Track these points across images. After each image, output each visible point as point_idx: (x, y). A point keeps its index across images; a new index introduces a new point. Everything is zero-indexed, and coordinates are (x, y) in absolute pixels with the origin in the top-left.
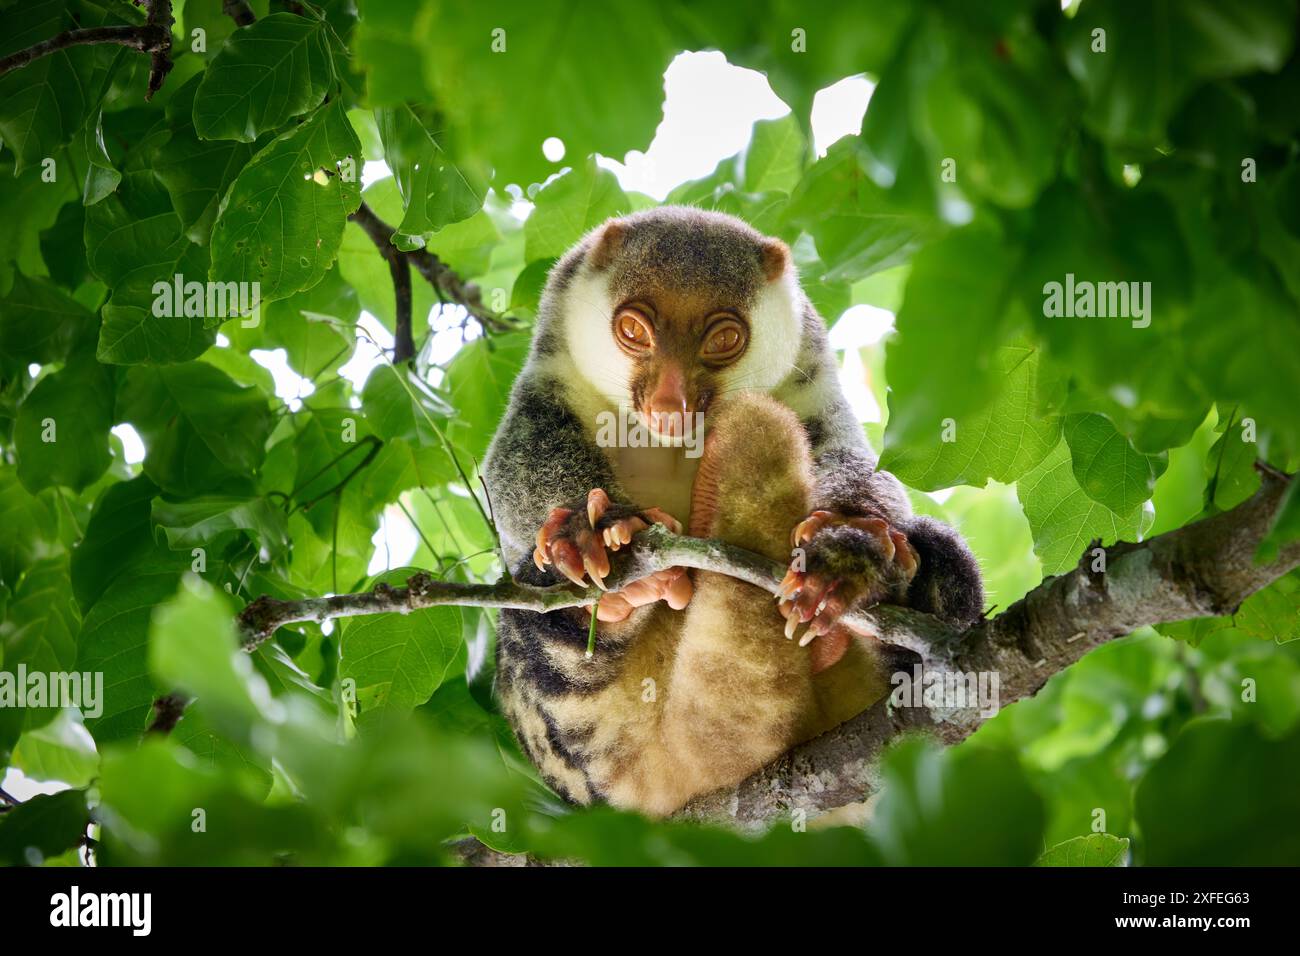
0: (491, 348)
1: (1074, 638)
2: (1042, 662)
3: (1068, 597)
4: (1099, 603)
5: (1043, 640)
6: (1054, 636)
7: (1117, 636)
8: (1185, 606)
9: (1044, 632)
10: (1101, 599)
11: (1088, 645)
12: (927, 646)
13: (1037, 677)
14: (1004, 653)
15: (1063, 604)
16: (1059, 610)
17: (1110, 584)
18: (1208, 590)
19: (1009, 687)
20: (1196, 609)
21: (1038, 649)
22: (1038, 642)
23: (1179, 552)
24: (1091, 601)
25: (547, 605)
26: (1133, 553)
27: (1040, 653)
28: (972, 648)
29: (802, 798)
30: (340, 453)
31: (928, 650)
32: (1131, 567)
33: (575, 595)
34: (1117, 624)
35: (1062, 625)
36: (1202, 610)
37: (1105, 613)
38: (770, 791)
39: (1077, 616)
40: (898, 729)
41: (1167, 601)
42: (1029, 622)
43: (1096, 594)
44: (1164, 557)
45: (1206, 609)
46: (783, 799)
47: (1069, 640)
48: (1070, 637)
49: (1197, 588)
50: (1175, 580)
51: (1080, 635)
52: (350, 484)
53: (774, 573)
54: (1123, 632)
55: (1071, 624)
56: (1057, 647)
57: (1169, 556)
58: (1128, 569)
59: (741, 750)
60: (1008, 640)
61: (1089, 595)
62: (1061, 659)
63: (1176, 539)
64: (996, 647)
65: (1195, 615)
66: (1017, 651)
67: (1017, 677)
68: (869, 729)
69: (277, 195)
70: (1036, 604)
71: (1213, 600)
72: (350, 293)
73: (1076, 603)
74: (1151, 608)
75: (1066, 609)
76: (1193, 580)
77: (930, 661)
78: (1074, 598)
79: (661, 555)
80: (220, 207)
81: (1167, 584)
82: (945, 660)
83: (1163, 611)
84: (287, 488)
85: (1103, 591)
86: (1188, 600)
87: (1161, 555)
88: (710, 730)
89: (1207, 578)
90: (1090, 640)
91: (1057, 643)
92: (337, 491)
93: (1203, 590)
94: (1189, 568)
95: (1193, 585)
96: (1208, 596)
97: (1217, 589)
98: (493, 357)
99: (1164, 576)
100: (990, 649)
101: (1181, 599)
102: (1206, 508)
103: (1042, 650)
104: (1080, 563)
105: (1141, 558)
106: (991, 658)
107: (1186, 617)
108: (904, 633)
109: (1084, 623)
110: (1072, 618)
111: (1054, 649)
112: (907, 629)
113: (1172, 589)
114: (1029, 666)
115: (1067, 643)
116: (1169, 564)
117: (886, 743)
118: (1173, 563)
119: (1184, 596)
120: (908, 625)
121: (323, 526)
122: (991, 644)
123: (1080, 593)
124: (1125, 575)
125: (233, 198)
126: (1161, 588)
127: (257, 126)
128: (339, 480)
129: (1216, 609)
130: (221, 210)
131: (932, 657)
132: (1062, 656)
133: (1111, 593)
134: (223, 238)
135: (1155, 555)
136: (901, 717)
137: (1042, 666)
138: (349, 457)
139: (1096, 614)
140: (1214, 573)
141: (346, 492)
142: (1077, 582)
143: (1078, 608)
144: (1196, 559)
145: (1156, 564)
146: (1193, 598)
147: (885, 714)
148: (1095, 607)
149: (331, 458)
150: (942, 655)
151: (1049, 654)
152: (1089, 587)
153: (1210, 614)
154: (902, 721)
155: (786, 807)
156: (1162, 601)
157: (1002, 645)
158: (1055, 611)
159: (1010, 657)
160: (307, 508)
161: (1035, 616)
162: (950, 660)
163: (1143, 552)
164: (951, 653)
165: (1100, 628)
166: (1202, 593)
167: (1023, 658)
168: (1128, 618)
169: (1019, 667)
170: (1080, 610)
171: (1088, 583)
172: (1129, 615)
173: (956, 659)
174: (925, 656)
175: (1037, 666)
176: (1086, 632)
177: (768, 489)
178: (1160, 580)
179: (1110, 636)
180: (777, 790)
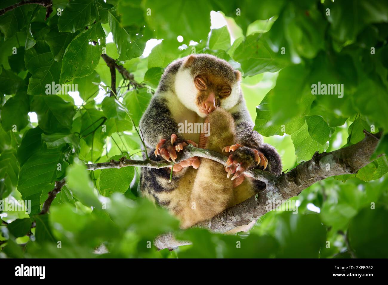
0: (138, 92)
1: (310, 179)
2: (301, 186)
3: (309, 168)
4: (318, 169)
5: (301, 180)
6: (305, 179)
7: (322, 179)
8: (342, 171)
9: (302, 177)
10: (318, 168)
11: (314, 181)
12: (268, 181)
13: (299, 190)
14: (290, 183)
15: (307, 170)
16: (306, 171)
17: (321, 164)
18: (349, 166)
19: (291, 193)
20: (346, 172)
21: (300, 182)
22: (300, 180)
23: (341, 156)
24: (315, 169)
25: (159, 167)
26: (328, 156)
27: (300, 183)
28: (281, 182)
29: (230, 223)
30: (94, 122)
31: (268, 182)
32: (327, 160)
33: (167, 164)
34: (323, 176)
35: (307, 176)
36: (347, 172)
37: (319, 172)
38: (221, 221)
39: (312, 173)
40: (258, 204)
41: (338, 170)
42: (297, 174)
43: (317, 167)
44: (337, 157)
45: (349, 172)
46: (224, 223)
47: (309, 180)
48: (309, 179)
49: (346, 166)
50: (340, 164)
51: (312, 179)
52: (97, 130)
53: (224, 159)
54: (324, 178)
55: (309, 175)
56: (305, 182)
57: (338, 157)
58: (326, 160)
59: (212, 209)
60: (291, 179)
61: (315, 167)
62: (306, 185)
63: (340, 152)
64: (288, 181)
65: (345, 173)
66: (294, 183)
67: (293, 190)
68: (250, 204)
69: (81, 48)
70: (299, 170)
71: (351, 169)
72: (98, 76)
73: (311, 169)
74: (332, 171)
75: (308, 171)
76: (345, 163)
77: (268, 185)
78: (310, 168)
79: (191, 153)
80: (65, 51)
81: (338, 164)
83: (336, 172)
84: (79, 131)
85: (319, 166)
86: (344, 169)
87: (336, 156)
88: (204, 203)
89: (349, 163)
90: (315, 180)
91: (305, 181)
92: (93, 132)
93: (348, 166)
94: (344, 160)
95: (345, 165)
96: (349, 168)
97: (352, 167)
98: (138, 95)
99: (337, 162)
100: (286, 182)
101: (341, 169)
102: (348, 143)
103: (301, 182)
104: (312, 158)
105: (330, 157)
106: (286, 184)
107: (343, 174)
108: (261, 177)
109: (313, 175)
110: (310, 174)
111: (304, 182)
112: (262, 176)
113: (339, 166)
114: (297, 187)
115: (308, 181)
116: (338, 159)
117: (255, 208)
118: (339, 159)
119: (342, 168)
120: (262, 175)
121: (89, 142)
122: (286, 180)
123: (312, 167)
124: (325, 162)
125: (69, 48)
126: (336, 166)
127: (76, 28)
128: (94, 129)
129: (351, 172)
130: (66, 52)
131: (269, 184)
132: (306, 184)
133: (321, 167)
134: (65, 60)
135: (334, 156)
136: (259, 201)
137: (301, 187)
138: (97, 123)
139: (317, 173)
140: (351, 162)
141: (96, 133)
142: (311, 164)
143: (311, 171)
144: (346, 158)
145: (335, 159)
146: (345, 169)
147: (255, 200)
148: (317, 171)
149: (91, 123)
150: (272, 183)
151: (303, 184)
152: (315, 165)
153: (350, 173)
154: (260, 202)
155: (225, 226)
156: (336, 169)
157: (289, 181)
158: (305, 172)
159: (292, 184)
160: (85, 137)
161: (299, 173)
162: (274, 185)
163: (331, 155)
164: (275, 183)
165: (318, 176)
166: (347, 167)
167: (295, 185)
168: (326, 174)
169: (294, 187)
170: (312, 171)
171: (315, 164)
172: (326, 173)
173: (276, 184)
174: (267, 184)
175: (299, 187)
176: (314, 178)
177: (223, 135)
178: (336, 163)
179: (321, 179)
180: (223, 221)
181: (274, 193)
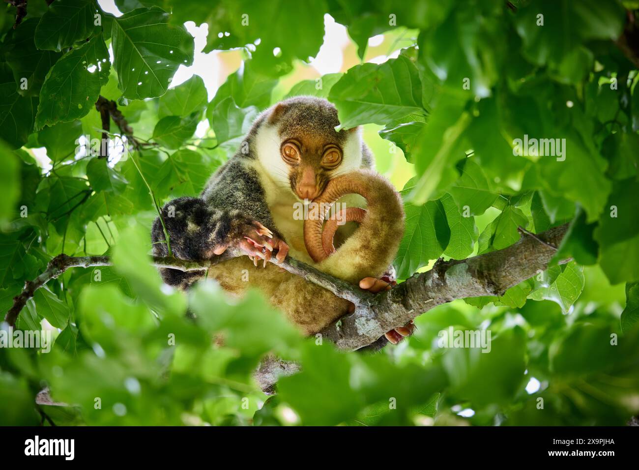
0: (141, 155)
1: (428, 301)
2: (412, 311)
3: (427, 282)
4: (442, 286)
5: (413, 301)
6: (419, 300)
7: (447, 302)
8: (482, 290)
9: (414, 297)
10: (442, 284)
11: (434, 304)
12: (359, 300)
13: (408, 317)
14: (395, 305)
15: (424, 286)
16: (422, 288)
17: (448, 278)
18: (493, 283)
19: (395, 321)
20: (486, 292)
21: (411, 305)
22: (411, 302)
23: (481, 266)
24: (438, 285)
25: (187, 268)
26: (458, 265)
27: (412, 307)
28: (380, 303)
29: (292, 364)
30: (71, 197)
31: (359, 302)
32: (458, 271)
33: (199, 265)
34: (449, 296)
35: (423, 295)
36: (489, 292)
37: (444, 291)
38: (277, 361)
39: (430, 291)
40: (341, 337)
41: (474, 288)
42: (407, 292)
43: (440, 282)
44: (473, 267)
45: (491, 292)
46: (283, 365)
47: (425, 302)
48: (426, 301)
49: (488, 283)
50: (478, 278)
51: (431, 300)
52: (75, 211)
53: (290, 262)
54: (450, 300)
55: (427, 294)
56: (419, 304)
57: (476, 267)
58: (456, 271)
60: (397, 300)
61: (437, 282)
62: (420, 310)
63: (479, 260)
64: (392, 302)
65: (485, 295)
66: (401, 305)
67: (399, 317)
68: (327, 336)
69: (70, 75)
70: (411, 285)
71: (495, 289)
73: (430, 285)
74: (465, 290)
75: (426, 288)
76: (487, 278)
77: (359, 307)
78: (429, 283)
80: (46, 77)
81: (474, 279)
82: (366, 307)
83: (471, 292)
84: (45, 209)
85: (444, 280)
86: (483, 288)
87: (472, 266)
89: (493, 278)
90: (435, 302)
91: (419, 303)
92: (69, 213)
93: (491, 283)
94: (486, 273)
95: (486, 281)
96: (493, 286)
97: (497, 284)
99: (473, 276)
100: (388, 303)
101: (480, 287)
102: (489, 247)
103: (413, 306)
104: (434, 267)
105: (462, 267)
106: (388, 307)
107: (481, 295)
108: (348, 293)
109: (433, 294)
110: (428, 292)
111: (418, 305)
112: (349, 292)
113: (476, 282)
114: (405, 312)
115: (425, 303)
116: (476, 271)
117: (335, 342)
118: (478, 270)
119: (482, 286)
120: (350, 290)
121: (61, 229)
122: (389, 301)
123: (433, 281)
124: (455, 274)
125: (52, 73)
126: (472, 281)
127: (62, 45)
128: (69, 209)
129: (495, 293)
130: (46, 79)
131: (360, 305)
132: (421, 309)
133: (447, 282)
134: (45, 92)
135: (469, 267)
136: (343, 331)
137: (411, 313)
138: (75, 199)
139: (439, 291)
140: (497, 276)
141: (72, 214)
142: (432, 276)
143: (431, 288)
144: (489, 269)
145: (470, 270)
146: (486, 287)
147: (335, 329)
148: (439, 288)
149: (66, 200)
150: (365, 305)
151: (415, 308)
152: (438, 278)
153: (493, 295)
154: (344, 333)
155: (284, 368)
156: (471, 287)
157: (394, 302)
158: (420, 288)
159: (397, 307)
160: (55, 220)
161: (410, 290)
162: (369, 307)
163: (463, 265)
164: (370, 304)
165: (440, 297)
166: (490, 285)
167: (403, 308)
168: (454, 294)
169: (401, 312)
170: (432, 289)
171: (438, 277)
172: (455, 292)
173: (372, 307)
174: (357, 305)
175: (409, 312)
176: (434, 299)
178: (471, 277)
179: (445, 301)
180: (281, 360)
181: (368, 320)
